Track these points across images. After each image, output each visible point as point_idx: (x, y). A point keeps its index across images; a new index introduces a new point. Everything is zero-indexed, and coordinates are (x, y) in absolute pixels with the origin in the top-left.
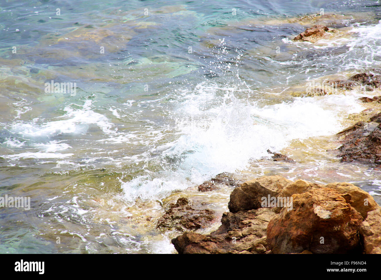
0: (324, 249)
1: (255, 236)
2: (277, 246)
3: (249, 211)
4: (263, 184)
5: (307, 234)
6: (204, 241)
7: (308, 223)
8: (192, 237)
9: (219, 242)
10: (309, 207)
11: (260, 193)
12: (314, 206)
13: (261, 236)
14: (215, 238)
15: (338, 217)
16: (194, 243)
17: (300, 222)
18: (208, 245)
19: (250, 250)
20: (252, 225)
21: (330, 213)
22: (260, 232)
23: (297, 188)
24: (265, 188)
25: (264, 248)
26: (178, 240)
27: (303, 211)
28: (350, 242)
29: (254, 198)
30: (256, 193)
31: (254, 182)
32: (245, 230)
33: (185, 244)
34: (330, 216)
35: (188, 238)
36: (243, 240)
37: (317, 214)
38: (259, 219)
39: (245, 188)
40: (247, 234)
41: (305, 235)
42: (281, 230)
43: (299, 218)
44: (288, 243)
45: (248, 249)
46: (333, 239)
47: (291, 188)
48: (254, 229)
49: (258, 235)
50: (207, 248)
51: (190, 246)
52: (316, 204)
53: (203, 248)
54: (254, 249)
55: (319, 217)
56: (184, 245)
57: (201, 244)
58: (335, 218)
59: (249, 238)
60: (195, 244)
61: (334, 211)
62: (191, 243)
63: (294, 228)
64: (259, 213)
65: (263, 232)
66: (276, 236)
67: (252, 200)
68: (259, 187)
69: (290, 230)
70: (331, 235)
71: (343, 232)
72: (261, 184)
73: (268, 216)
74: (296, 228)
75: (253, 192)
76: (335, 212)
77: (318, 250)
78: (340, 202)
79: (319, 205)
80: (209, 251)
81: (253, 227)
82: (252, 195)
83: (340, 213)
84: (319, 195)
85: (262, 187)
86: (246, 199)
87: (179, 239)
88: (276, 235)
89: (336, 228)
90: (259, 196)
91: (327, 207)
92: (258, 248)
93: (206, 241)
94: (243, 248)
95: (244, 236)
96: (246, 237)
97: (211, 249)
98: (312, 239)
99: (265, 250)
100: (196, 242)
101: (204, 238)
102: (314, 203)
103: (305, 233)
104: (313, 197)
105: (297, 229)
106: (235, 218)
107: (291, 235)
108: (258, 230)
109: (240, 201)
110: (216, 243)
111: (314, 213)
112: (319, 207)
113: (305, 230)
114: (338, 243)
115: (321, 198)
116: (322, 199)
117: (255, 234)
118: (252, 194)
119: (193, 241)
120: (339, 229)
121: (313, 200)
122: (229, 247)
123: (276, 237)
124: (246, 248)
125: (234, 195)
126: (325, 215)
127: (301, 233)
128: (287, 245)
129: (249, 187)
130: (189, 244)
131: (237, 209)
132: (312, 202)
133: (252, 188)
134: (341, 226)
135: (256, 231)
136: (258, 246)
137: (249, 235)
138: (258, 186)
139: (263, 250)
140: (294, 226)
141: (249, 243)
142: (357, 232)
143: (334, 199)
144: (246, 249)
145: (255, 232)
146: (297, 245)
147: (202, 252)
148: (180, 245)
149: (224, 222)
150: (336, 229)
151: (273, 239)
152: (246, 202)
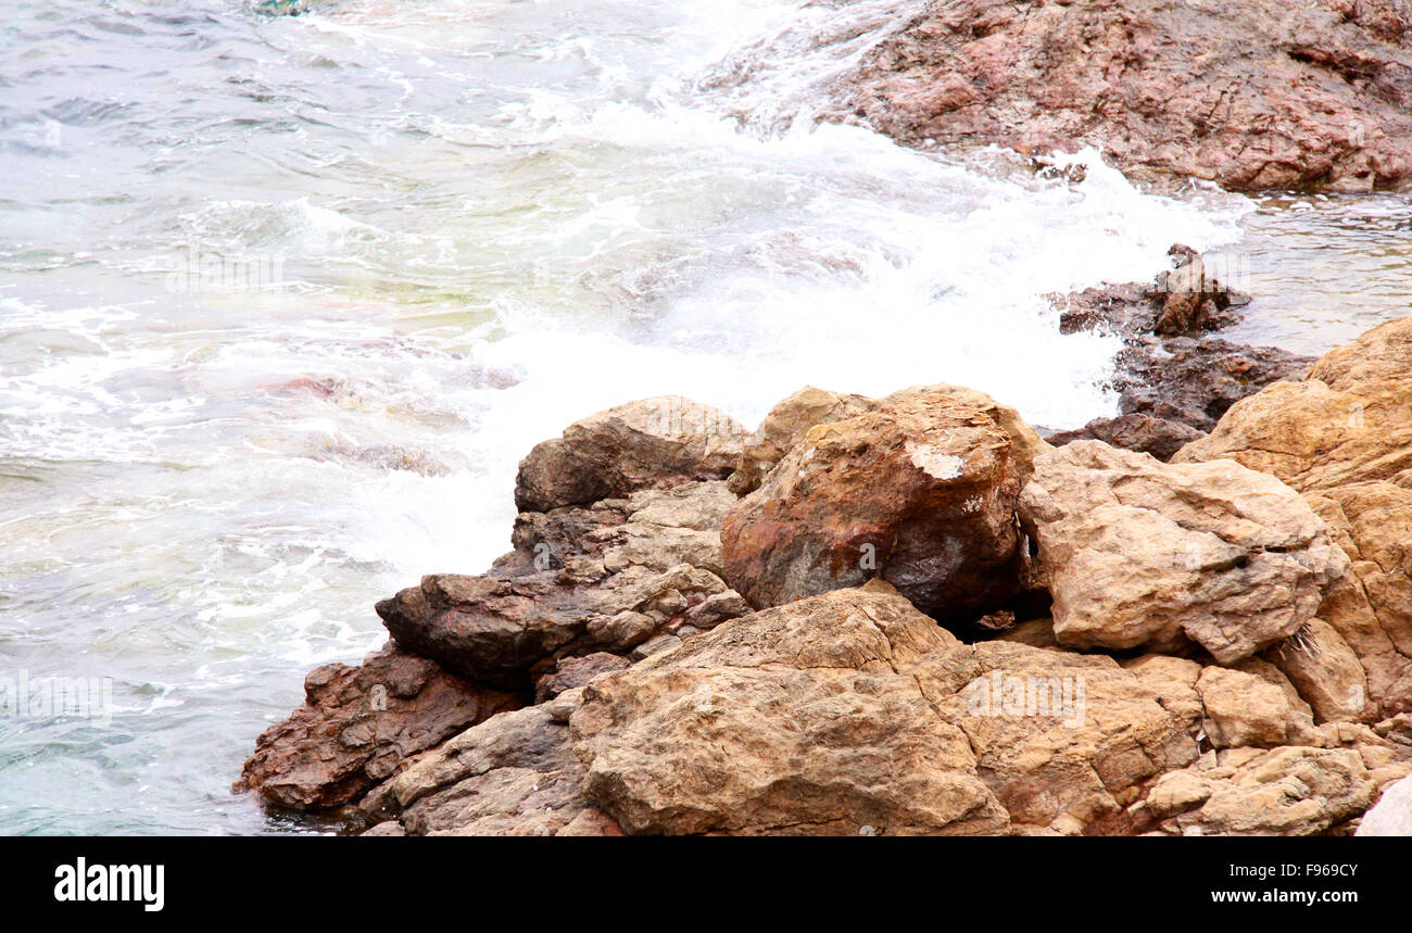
0: (921, 572)
1: (645, 569)
2: (771, 578)
3: (598, 504)
4: (636, 421)
5: (882, 531)
6: (494, 594)
7: (892, 499)
8: (456, 586)
9: (542, 594)
10: (888, 452)
11: (625, 448)
12: (909, 446)
13: (663, 569)
14: (527, 585)
15: (983, 471)
16: (466, 603)
17: (855, 501)
18: (512, 606)
19: (640, 608)
20: (630, 538)
21: (961, 463)
22: (657, 557)
23: (803, 412)
24: (641, 433)
25: (682, 598)
26: (401, 603)
27: (864, 465)
28: (997, 544)
29: (605, 466)
30: (613, 451)
31: (607, 420)
32: (612, 556)
33: (434, 611)
34: (961, 469)
35: (443, 592)
36: (610, 582)
37: (922, 468)
38: (645, 523)
39: (577, 437)
40: (620, 564)
41: (877, 535)
42: (784, 531)
43: (850, 488)
44: (817, 563)
45: (632, 606)
46: (949, 540)
47: (786, 412)
48: (640, 550)
49: (652, 566)
50: (508, 612)
51: (455, 614)
52: (914, 439)
53: (495, 614)
54: (653, 604)
55: (928, 476)
56: (430, 612)
57: (488, 604)
58: (975, 475)
59: (627, 576)
60: (469, 606)
61: (971, 454)
62: (456, 606)
63: (835, 519)
64: (638, 505)
65: (669, 555)
66: (764, 551)
67: (600, 472)
68: (623, 432)
69: (821, 527)
70: (950, 528)
71: (987, 516)
72: (628, 423)
73: (668, 510)
74: (844, 518)
75: (602, 448)
76: (974, 459)
77: (904, 577)
78: (984, 429)
79: (925, 441)
80: (517, 622)
81: (633, 543)
82: (599, 456)
83: (987, 460)
84: (917, 417)
85: (634, 431)
86: (571, 473)
87: (406, 600)
88: (762, 547)
89: (970, 506)
90: (624, 458)
91: (952, 446)
92: (666, 601)
93: (501, 596)
94: (617, 606)
95: (611, 572)
96: (619, 575)
97: (522, 616)
98: (895, 543)
99: (686, 605)
100: (471, 599)
101: (493, 588)
102: (906, 438)
103: (876, 530)
104: (900, 423)
105: (846, 520)
106: (561, 526)
107: (827, 539)
108: (650, 550)
109: (554, 481)
110: (531, 597)
111: (912, 465)
112: (925, 448)
113: (876, 520)
114: (963, 552)
115: (927, 423)
116: (930, 425)
117: (644, 564)
118: (602, 455)
119: (463, 599)
120: (978, 507)
121: (901, 431)
122: (574, 607)
123: (766, 555)
124: (628, 603)
125: (534, 465)
126: (946, 469)
127: (863, 529)
128: (810, 569)
129: (589, 436)
130: (447, 609)
131: (546, 505)
132: (900, 436)
133: (599, 437)
134: (985, 497)
135: (646, 554)
136: (664, 595)
137: (628, 566)
138: (618, 429)
139: (679, 605)
140: (832, 514)
141: (630, 589)
142: (1013, 515)
143: (968, 423)
144: (624, 606)
145: (643, 559)
146: (845, 568)
147: (494, 626)
148: (413, 615)
149: (523, 542)
150: (970, 508)
151: (749, 560)
152: (573, 480)
